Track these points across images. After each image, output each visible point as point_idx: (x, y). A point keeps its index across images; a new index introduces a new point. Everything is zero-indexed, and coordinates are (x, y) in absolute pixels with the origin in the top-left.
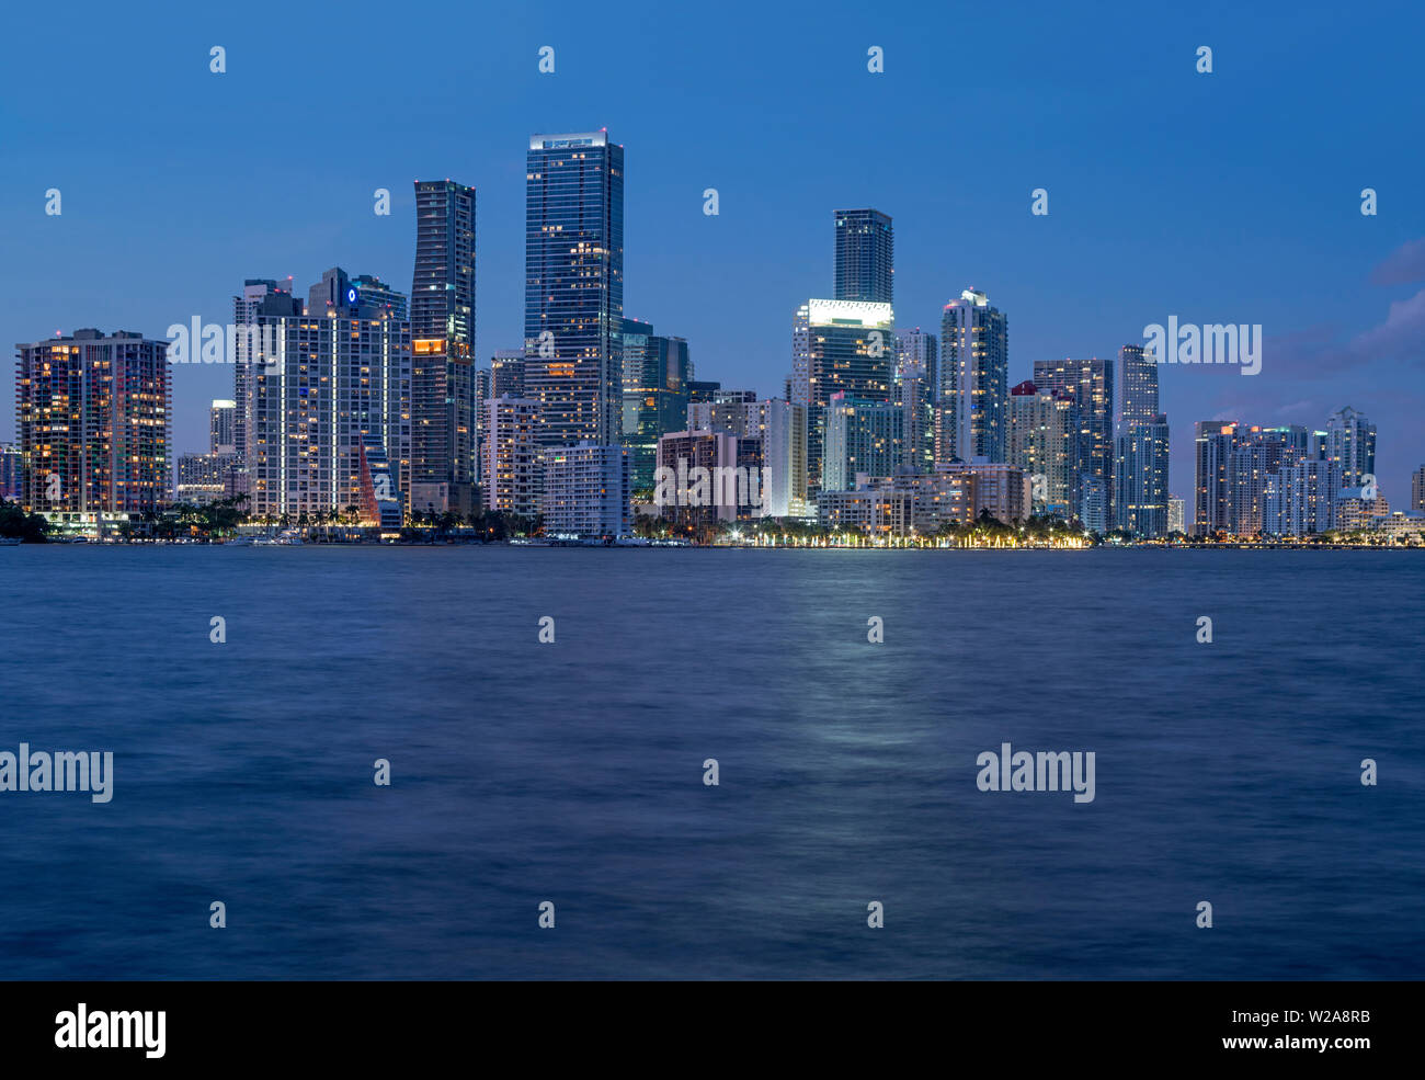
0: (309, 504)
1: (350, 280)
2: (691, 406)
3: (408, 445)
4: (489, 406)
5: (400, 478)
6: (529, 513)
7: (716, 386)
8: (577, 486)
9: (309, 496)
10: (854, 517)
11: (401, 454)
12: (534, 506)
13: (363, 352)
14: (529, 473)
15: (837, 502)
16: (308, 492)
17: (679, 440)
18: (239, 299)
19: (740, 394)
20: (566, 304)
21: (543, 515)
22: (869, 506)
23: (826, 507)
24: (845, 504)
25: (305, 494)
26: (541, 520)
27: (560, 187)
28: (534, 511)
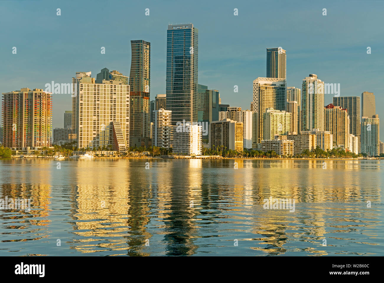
0: (96, 144)
1: (110, 72)
2: (220, 113)
3: (128, 125)
4: (154, 113)
5: (126, 136)
6: (167, 147)
7: (228, 106)
8: (183, 138)
9: (96, 142)
10: (274, 149)
11: (126, 128)
12: (169, 145)
13: (114, 95)
14: (167, 134)
15: (268, 144)
16: (96, 141)
17: (216, 123)
18: (74, 78)
19: (236, 108)
20: (180, 79)
21: (172, 148)
22: (279, 145)
23: (264, 145)
24: (271, 144)
25: (95, 141)
26: (171, 150)
27: (178, 42)
28: (169, 147)
